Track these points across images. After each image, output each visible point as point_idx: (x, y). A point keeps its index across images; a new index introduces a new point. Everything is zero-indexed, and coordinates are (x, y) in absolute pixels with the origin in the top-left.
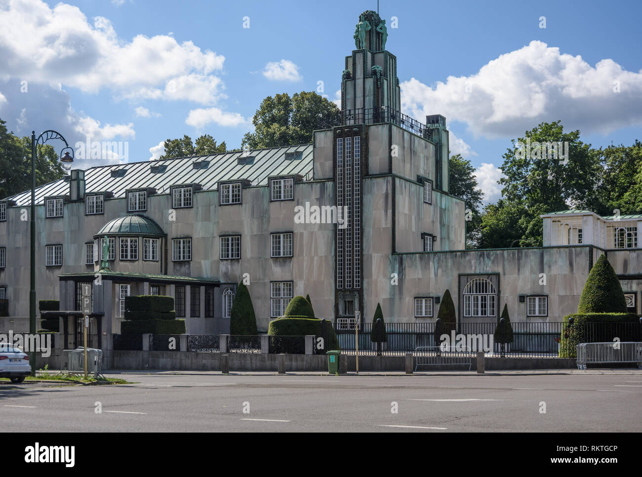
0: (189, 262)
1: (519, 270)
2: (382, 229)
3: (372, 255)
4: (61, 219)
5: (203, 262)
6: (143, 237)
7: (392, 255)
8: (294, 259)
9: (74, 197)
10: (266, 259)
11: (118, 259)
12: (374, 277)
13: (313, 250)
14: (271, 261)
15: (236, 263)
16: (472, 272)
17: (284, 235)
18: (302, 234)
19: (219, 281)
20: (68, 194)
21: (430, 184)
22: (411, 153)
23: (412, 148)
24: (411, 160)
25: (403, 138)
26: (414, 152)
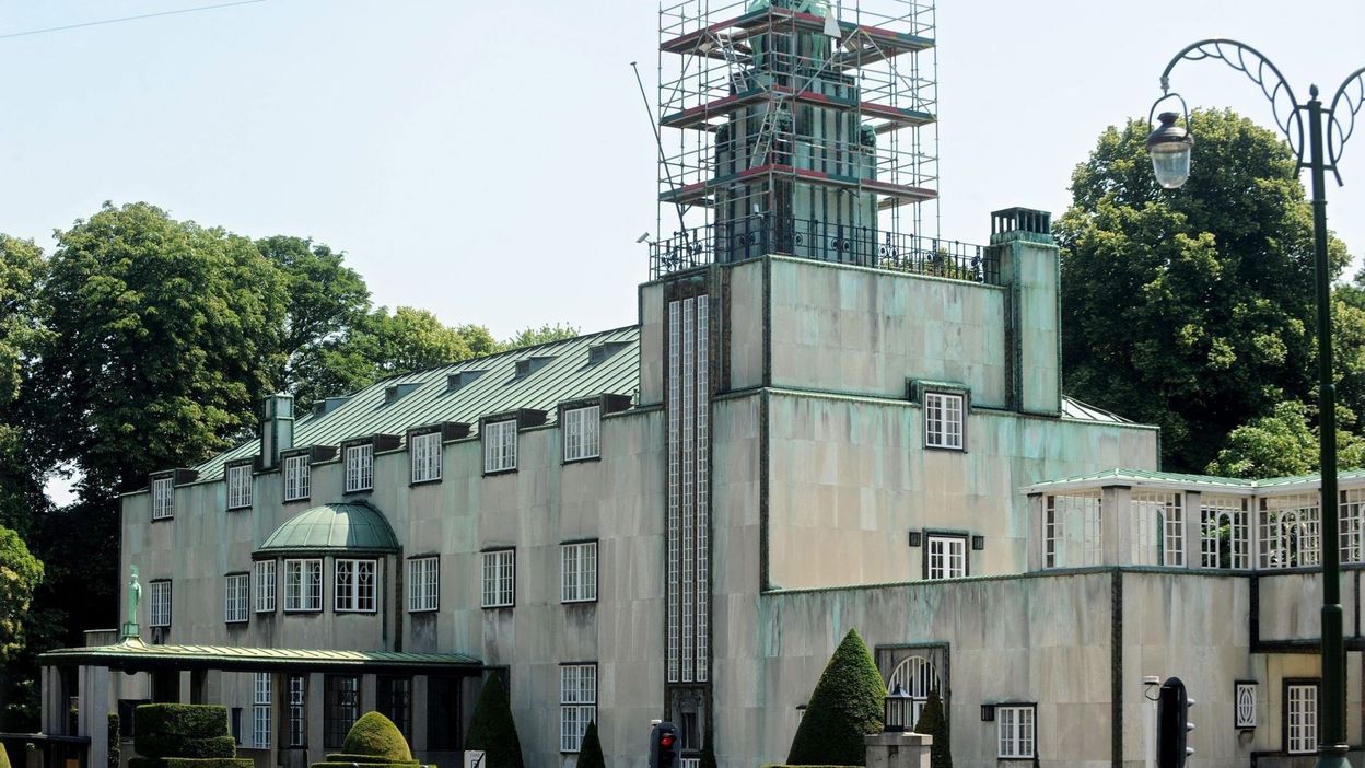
0: (434, 613)
1: (984, 634)
2: (744, 529)
3: (727, 596)
4: (248, 511)
5: (456, 612)
6: (335, 558)
7: (762, 595)
8: (600, 606)
9: (267, 463)
10: (554, 609)
11: (280, 612)
12: (731, 654)
13: (630, 585)
14: (562, 612)
15: (506, 616)
16: (901, 641)
17: (583, 547)
18: (612, 543)
19: (481, 663)
20: (259, 454)
21: (961, 398)
22: (875, 324)
23: (879, 311)
24: (874, 340)
25: (835, 288)
26: (889, 318)
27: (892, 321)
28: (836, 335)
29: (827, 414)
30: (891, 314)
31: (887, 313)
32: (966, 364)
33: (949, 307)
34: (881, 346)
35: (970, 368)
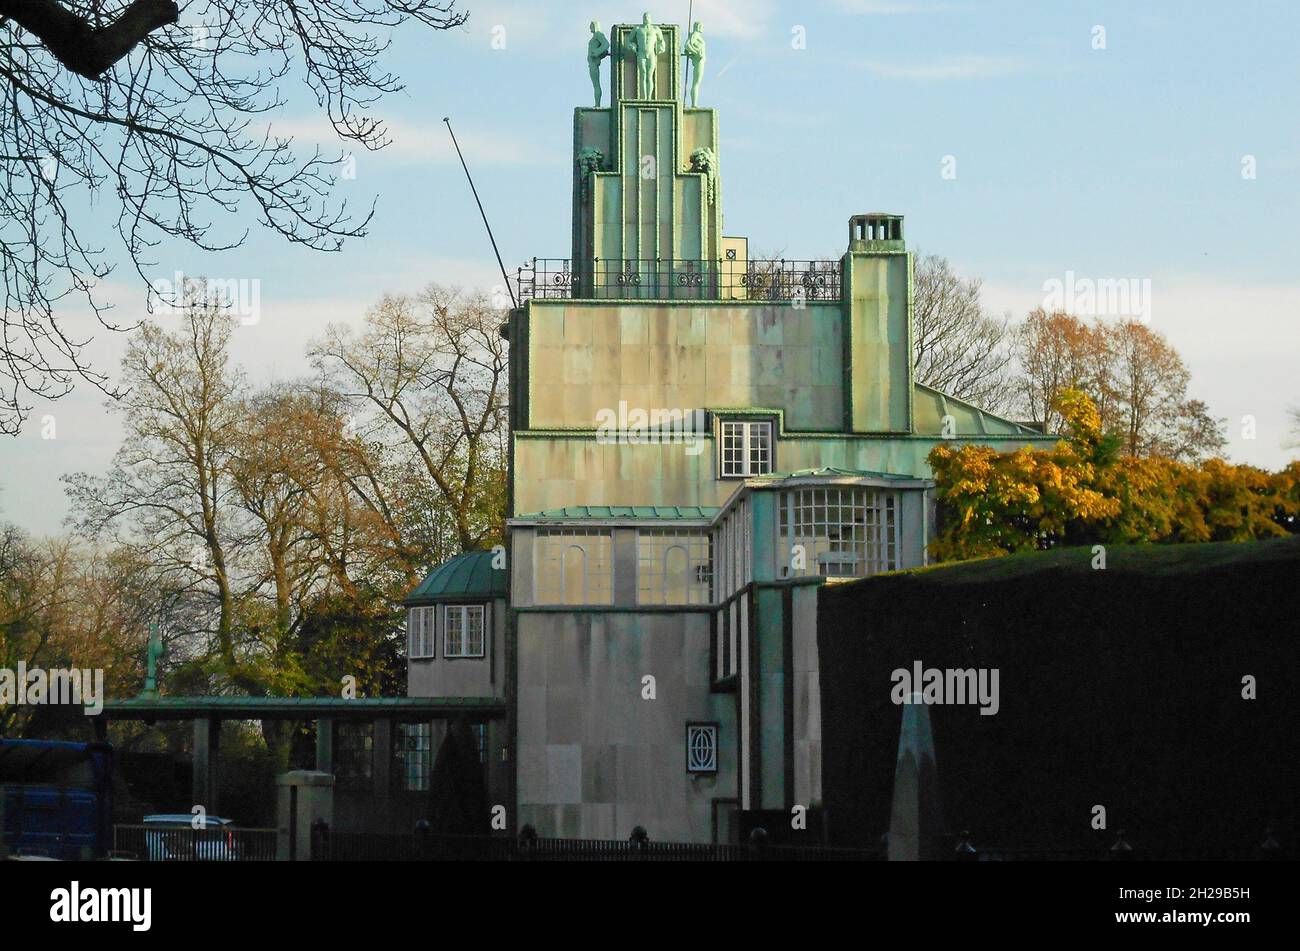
21: (770, 424)
22: (665, 356)
23: (671, 340)
24: (664, 372)
25: (614, 325)
26: (683, 348)
27: (688, 352)
28: (616, 372)
29: (590, 452)
30: (687, 344)
31: (680, 344)
32: (788, 387)
33: (765, 330)
34: (673, 377)
35: (794, 392)
